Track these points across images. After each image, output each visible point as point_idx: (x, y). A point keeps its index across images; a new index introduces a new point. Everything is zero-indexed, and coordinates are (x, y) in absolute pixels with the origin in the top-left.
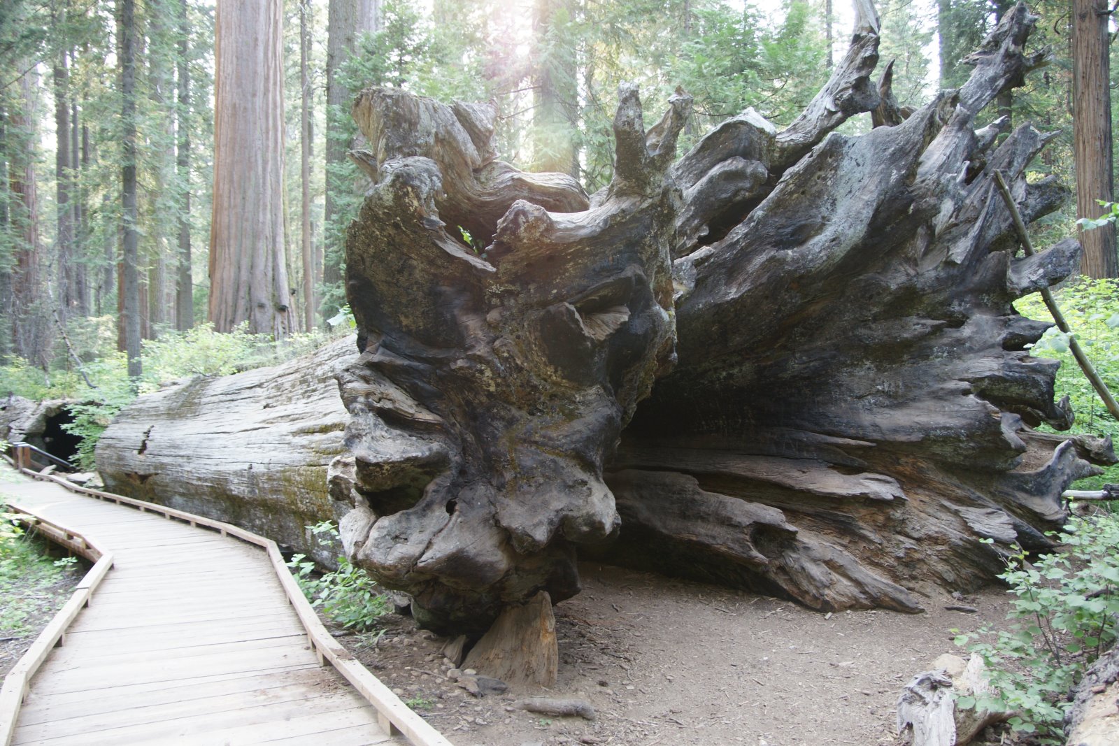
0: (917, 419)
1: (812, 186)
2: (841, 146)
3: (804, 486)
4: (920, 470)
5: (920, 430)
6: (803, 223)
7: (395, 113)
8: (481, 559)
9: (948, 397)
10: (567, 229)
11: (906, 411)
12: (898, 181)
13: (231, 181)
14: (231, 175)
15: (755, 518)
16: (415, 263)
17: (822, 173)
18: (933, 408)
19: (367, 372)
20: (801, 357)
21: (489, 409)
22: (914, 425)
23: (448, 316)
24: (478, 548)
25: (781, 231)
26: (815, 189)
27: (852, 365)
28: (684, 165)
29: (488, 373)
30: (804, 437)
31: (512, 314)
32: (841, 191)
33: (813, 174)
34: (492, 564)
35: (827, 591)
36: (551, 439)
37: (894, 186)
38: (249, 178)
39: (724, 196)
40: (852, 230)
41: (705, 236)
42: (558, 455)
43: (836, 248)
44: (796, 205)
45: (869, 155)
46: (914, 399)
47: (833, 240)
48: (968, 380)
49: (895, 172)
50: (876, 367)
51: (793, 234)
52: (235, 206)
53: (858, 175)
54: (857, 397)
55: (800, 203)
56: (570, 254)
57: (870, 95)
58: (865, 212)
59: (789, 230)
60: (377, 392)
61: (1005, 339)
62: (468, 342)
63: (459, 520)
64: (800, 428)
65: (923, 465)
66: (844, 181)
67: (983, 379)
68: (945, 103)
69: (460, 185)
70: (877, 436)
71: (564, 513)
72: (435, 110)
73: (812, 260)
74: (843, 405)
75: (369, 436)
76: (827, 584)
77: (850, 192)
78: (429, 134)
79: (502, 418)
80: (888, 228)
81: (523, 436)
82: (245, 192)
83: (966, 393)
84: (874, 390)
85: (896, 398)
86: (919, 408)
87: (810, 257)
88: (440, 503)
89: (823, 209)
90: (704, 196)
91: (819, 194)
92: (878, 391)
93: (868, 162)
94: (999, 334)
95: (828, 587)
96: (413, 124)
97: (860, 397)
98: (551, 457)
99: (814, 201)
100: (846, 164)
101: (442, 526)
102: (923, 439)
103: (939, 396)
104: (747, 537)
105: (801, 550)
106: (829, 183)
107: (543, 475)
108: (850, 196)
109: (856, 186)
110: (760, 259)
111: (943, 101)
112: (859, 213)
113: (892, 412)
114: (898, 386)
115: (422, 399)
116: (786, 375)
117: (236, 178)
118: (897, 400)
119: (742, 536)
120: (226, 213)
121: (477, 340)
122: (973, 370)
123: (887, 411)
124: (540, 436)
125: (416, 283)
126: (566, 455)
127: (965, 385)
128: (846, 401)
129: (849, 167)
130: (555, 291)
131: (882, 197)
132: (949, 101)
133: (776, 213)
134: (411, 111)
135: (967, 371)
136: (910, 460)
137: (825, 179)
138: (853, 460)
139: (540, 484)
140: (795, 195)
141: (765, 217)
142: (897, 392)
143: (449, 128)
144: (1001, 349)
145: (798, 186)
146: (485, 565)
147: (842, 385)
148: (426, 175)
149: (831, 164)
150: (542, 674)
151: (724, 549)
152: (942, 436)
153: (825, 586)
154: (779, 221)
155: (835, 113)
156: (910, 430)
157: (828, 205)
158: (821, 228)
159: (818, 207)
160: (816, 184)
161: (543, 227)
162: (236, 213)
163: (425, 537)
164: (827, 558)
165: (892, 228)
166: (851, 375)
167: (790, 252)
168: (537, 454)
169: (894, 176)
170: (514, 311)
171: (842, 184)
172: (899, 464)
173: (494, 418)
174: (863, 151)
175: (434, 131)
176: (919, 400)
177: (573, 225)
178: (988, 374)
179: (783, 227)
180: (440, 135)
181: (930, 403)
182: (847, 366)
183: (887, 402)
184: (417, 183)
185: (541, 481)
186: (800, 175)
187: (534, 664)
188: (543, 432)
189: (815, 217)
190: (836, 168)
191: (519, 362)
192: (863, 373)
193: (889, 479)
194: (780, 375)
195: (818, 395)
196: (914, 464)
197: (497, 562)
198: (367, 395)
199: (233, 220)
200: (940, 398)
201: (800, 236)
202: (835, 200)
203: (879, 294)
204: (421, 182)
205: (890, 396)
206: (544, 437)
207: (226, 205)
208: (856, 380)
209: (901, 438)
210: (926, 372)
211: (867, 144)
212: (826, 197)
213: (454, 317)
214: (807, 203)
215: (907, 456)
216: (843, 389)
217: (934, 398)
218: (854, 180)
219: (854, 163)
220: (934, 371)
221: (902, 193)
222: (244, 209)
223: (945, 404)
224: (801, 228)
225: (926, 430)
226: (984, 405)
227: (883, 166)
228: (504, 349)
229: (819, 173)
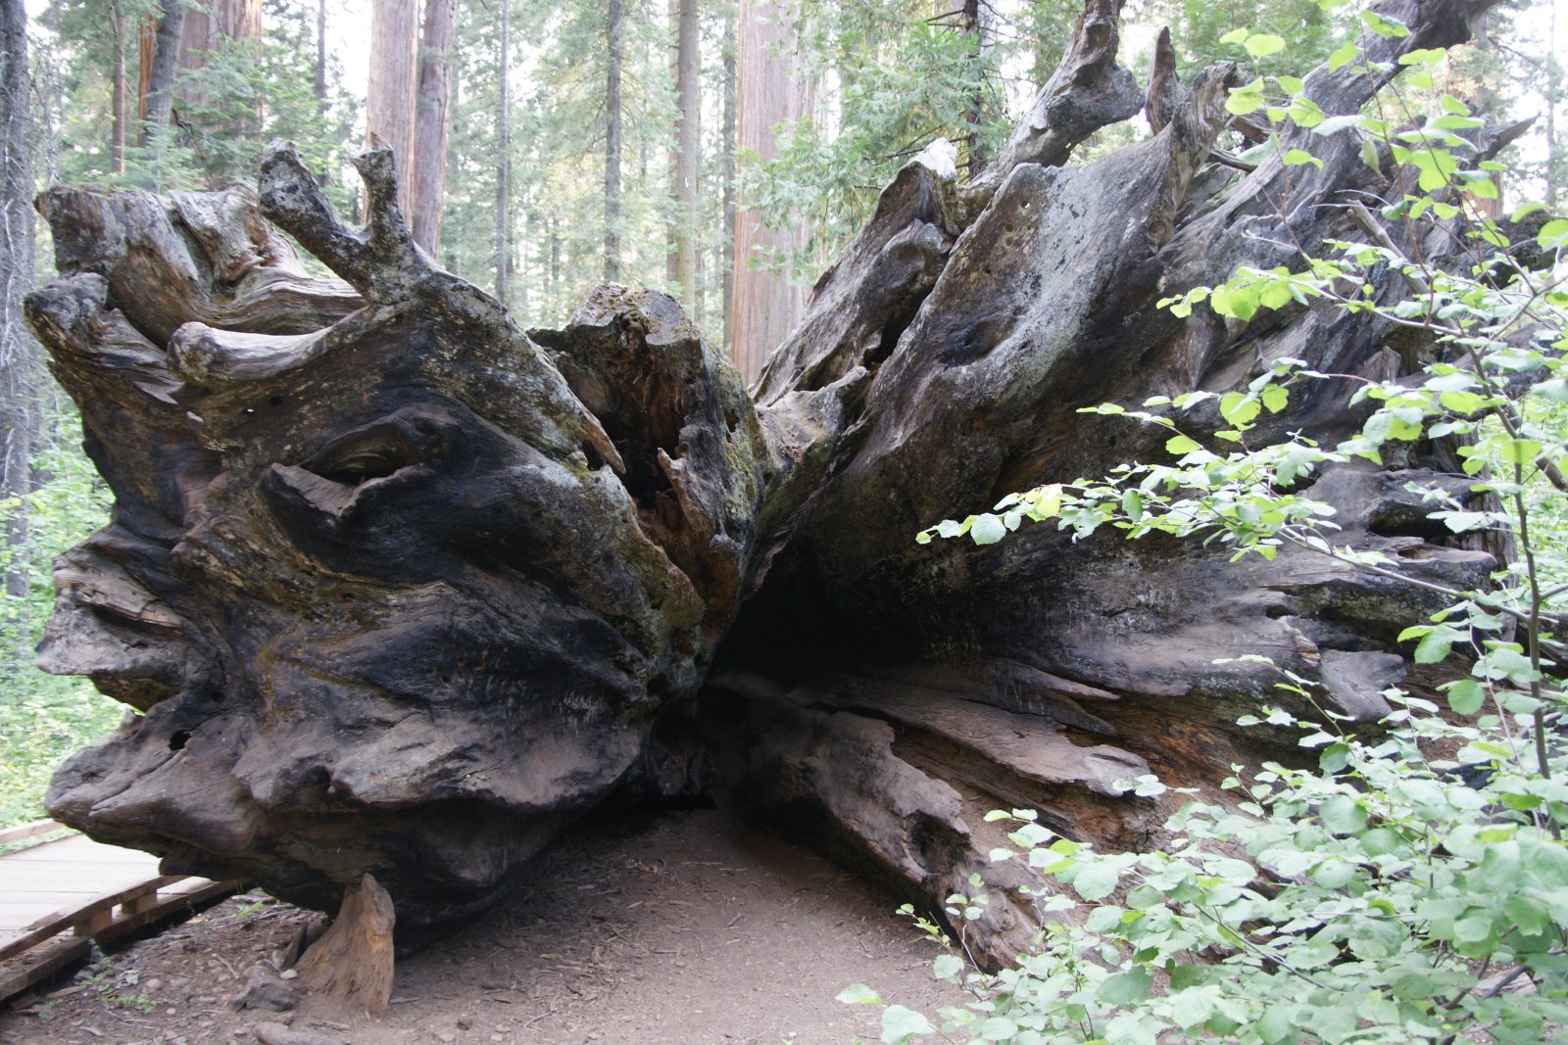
0: (1185, 657)
1: (998, 257)
2: (1041, 186)
3: (1007, 760)
4: (1203, 748)
5: (1185, 676)
6: (982, 319)
7: (67, 217)
8: (203, 816)
9: (1241, 620)
10: (255, 360)
11: (1177, 641)
12: (1135, 236)
13: (752, 297)
14: (752, 288)
15: (920, 806)
16: (128, 413)
17: (1013, 235)
18: (1214, 638)
19: (85, 557)
20: (1024, 543)
21: (242, 611)
22: (1177, 666)
23: (171, 484)
24: (201, 801)
25: (955, 334)
26: (1005, 261)
27: (1104, 558)
28: (863, 240)
29: (214, 561)
30: (1028, 674)
31: (242, 480)
32: (1045, 262)
33: (995, 238)
34: (221, 826)
35: (995, 940)
36: (319, 657)
37: (1129, 246)
38: (774, 292)
39: (897, 284)
40: (1052, 326)
41: (876, 350)
42: (332, 679)
43: (1026, 359)
44: (978, 290)
45: (1094, 197)
46: (1191, 621)
47: (1024, 346)
48: (1287, 590)
49: (1132, 220)
50: (1142, 562)
51: (969, 339)
52: (756, 329)
53: (1074, 233)
54: (1105, 614)
55: (983, 287)
56: (302, 393)
57: (1116, 94)
58: (1073, 294)
59: (963, 333)
60: (88, 582)
61: (1377, 513)
62: (188, 518)
63: (185, 759)
64: (1027, 661)
65: (1207, 738)
66: (1050, 244)
67: (1319, 587)
68: (1213, 91)
69: (184, 306)
70: (1120, 682)
71: (317, 764)
72: (127, 208)
73: (991, 381)
74: (1083, 626)
75: (64, 640)
76: (998, 929)
77: (1063, 262)
78: (118, 241)
79: (263, 624)
80: (1127, 320)
81: (278, 651)
82: (768, 310)
83: (1274, 612)
84: (1132, 603)
85: (1165, 617)
86: (1195, 637)
87: (988, 376)
88: (160, 735)
89: (1019, 295)
90: (870, 287)
91: (1011, 271)
92: (1139, 604)
93: (1093, 208)
94: (1367, 505)
95: (999, 934)
96: (97, 230)
97: (1112, 614)
98: (322, 682)
99: (1003, 282)
100: (1053, 216)
101: (152, 765)
102: (1189, 693)
103: (1228, 617)
104: (905, 835)
105: (974, 865)
106: (1026, 250)
107: (306, 708)
108: (1061, 269)
109: (1072, 250)
110: (925, 382)
111: (1207, 86)
112: (1066, 296)
113: (1155, 643)
114: (1169, 597)
115: (160, 595)
116: (1003, 573)
117: (757, 291)
118: (1168, 622)
119: (899, 831)
120: (745, 338)
121: (197, 515)
122: (1300, 571)
123: (1151, 639)
124: (306, 652)
125: (138, 440)
126: (343, 681)
127: (1276, 598)
128: (1087, 619)
129: (1059, 221)
130: (288, 447)
131: (1109, 267)
132: (1220, 85)
133: (949, 307)
134: (91, 214)
135: (1286, 573)
136: (1187, 729)
137: (1018, 244)
138: (1092, 721)
139: (301, 720)
140: (974, 275)
141: (936, 313)
142: (1166, 607)
143: (146, 230)
144: (1363, 532)
145: (975, 260)
146: (208, 826)
147: (1082, 592)
148: (72, 298)
149: (1026, 219)
150: (368, 995)
151: (879, 850)
152: (1220, 690)
153: (993, 932)
154: (952, 318)
155: (1043, 131)
156: (1170, 676)
157: (1027, 288)
158: (1010, 325)
159: (1010, 292)
160: (1005, 253)
161: (207, 359)
162: (757, 339)
163: (124, 778)
164: (1009, 885)
165: (1135, 320)
166: (1103, 574)
167: (964, 369)
168: (300, 676)
169: (1131, 227)
170: (245, 475)
171: (1048, 251)
172: (1170, 735)
173: (251, 623)
174: (1084, 191)
175: (123, 236)
176: (1199, 623)
177: (272, 353)
178: (1327, 578)
179: (958, 328)
180: (133, 242)
181: (1213, 630)
182: (1096, 559)
183: (1152, 625)
184: (53, 309)
185: (303, 714)
186: (973, 241)
187: (359, 978)
188: (308, 647)
189: (1002, 309)
190: (1036, 225)
191: (255, 547)
192: (1121, 572)
193: (1133, 758)
194: (995, 573)
195: (1050, 608)
196: (1194, 735)
197: (232, 823)
198: (75, 586)
199: (753, 347)
200: (1228, 620)
201: (976, 343)
202: (1039, 277)
203: (1124, 435)
204: (62, 307)
205: (1157, 614)
206: (310, 653)
207: (745, 328)
208: (1109, 583)
209: (1155, 688)
210: (1216, 573)
211: (1093, 177)
212: (1022, 274)
213: (175, 484)
214: (994, 286)
215: (1182, 721)
216: (1085, 598)
217: (1221, 619)
218: (1067, 241)
219: (1067, 212)
220: (1230, 573)
221: (1143, 257)
222: (766, 333)
223: (1235, 630)
224: (981, 328)
225: (1194, 676)
226: (1292, 636)
227: (1115, 213)
228: (225, 528)
229: (1008, 235)
